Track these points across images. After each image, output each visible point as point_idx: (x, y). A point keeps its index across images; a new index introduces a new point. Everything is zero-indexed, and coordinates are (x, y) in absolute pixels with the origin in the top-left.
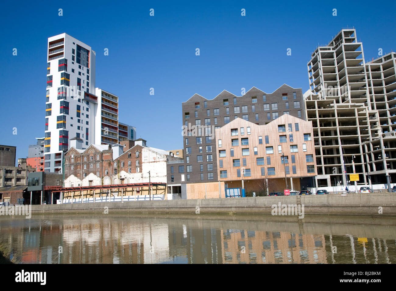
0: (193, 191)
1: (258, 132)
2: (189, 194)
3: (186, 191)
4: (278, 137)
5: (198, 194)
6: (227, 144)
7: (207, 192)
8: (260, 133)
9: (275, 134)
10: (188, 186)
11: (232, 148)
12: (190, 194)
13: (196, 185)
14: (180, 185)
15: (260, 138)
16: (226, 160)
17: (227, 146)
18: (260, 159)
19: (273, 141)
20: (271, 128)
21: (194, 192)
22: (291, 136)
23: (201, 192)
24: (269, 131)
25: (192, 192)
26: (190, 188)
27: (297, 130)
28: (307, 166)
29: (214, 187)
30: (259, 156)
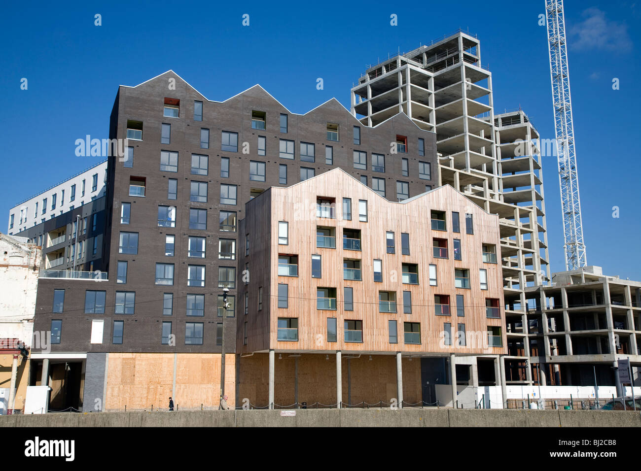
0: (129, 377)
1: (385, 220)
2: (113, 389)
3: (103, 377)
4: (429, 241)
5: (145, 392)
6: (305, 239)
7: (177, 382)
8: (390, 223)
9: (424, 231)
10: (114, 360)
11: (318, 251)
12: (116, 390)
13: (143, 360)
14: (83, 356)
15: (390, 237)
16: (298, 287)
17: (305, 245)
18: (388, 296)
19: (419, 249)
20: (416, 215)
21: (132, 382)
22: (457, 244)
23: (159, 383)
24: (410, 222)
25: (123, 382)
26: (120, 367)
27: (470, 231)
28: (488, 327)
29: (202, 368)
30: (385, 286)
